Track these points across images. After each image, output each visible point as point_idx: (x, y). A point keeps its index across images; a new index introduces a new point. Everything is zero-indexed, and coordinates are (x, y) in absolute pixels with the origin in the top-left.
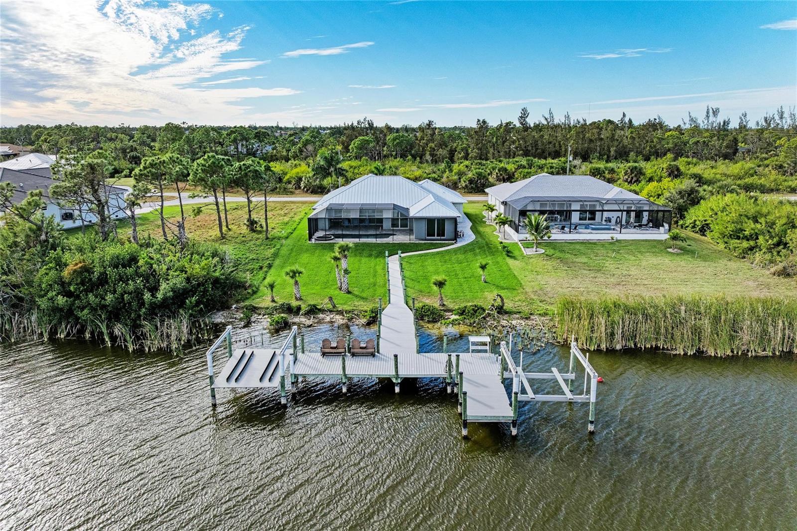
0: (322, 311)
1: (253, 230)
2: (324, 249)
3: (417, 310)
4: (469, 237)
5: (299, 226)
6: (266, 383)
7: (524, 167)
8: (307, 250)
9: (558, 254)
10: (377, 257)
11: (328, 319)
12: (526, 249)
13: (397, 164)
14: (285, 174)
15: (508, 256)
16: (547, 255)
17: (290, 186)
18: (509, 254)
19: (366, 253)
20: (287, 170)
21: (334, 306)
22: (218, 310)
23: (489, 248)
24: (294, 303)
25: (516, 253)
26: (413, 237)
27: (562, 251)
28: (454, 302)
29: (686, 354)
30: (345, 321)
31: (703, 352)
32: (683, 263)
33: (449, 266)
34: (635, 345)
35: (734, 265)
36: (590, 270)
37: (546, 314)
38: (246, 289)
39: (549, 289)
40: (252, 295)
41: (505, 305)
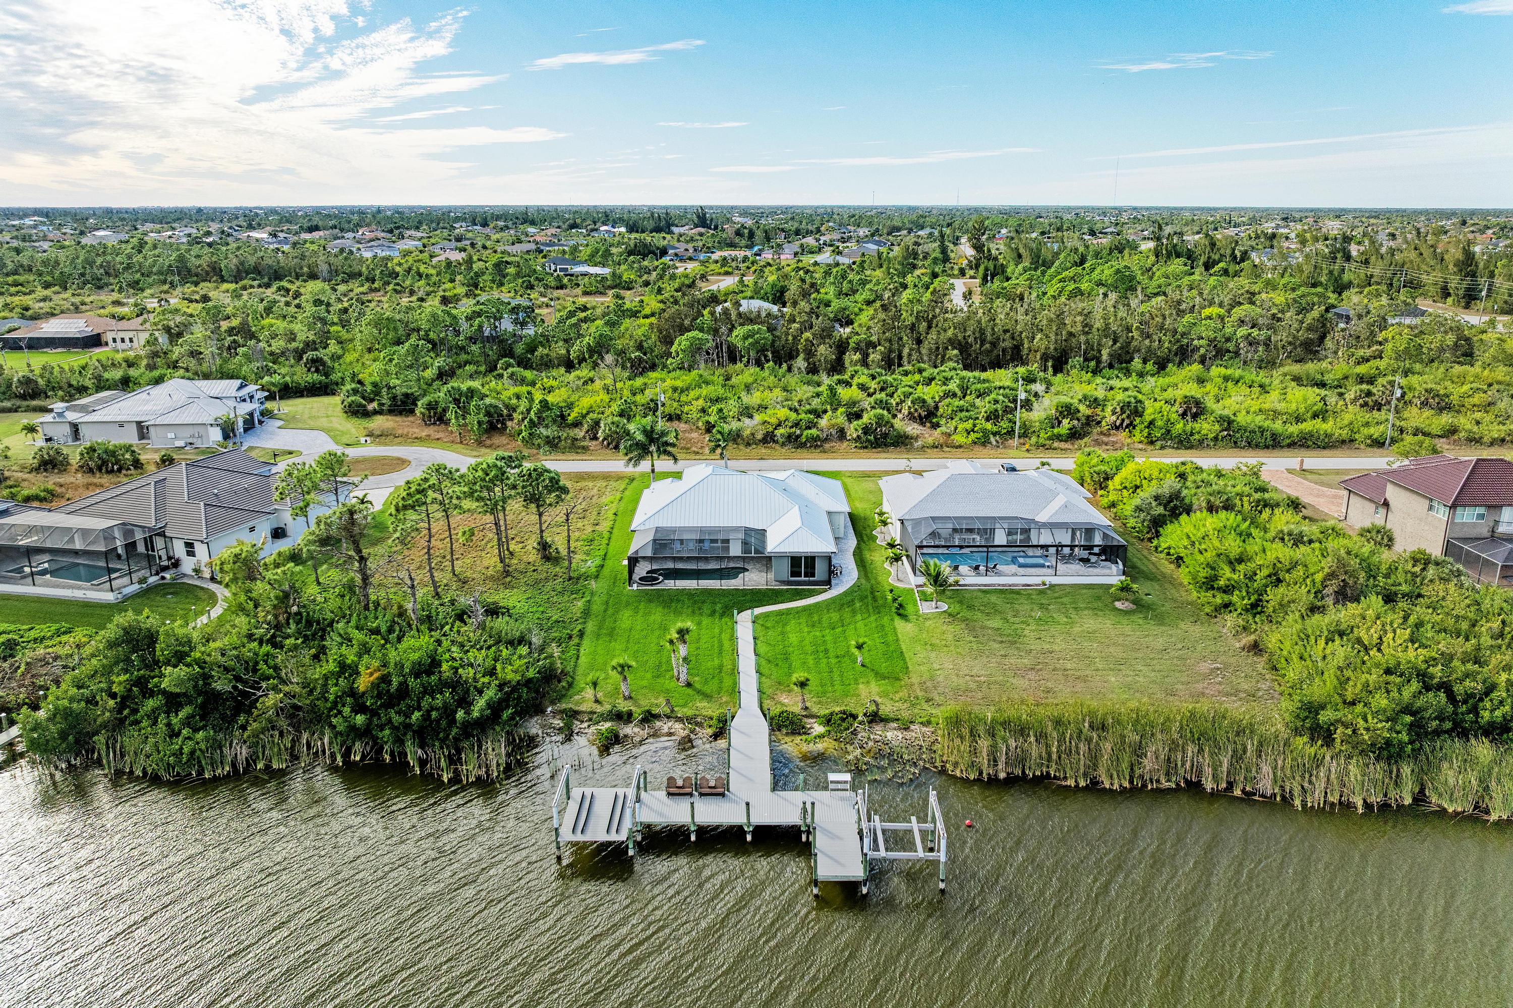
0: (657, 717)
1: (547, 558)
2: (650, 601)
3: (772, 719)
4: (850, 576)
5: (611, 548)
6: (614, 837)
7: (954, 395)
8: (628, 604)
9: (966, 613)
10: (722, 615)
11: (665, 729)
12: (924, 603)
13: (750, 380)
14: (570, 406)
15: (899, 615)
16: (950, 615)
17: (580, 433)
18: (901, 611)
19: (707, 609)
20: (572, 399)
21: (672, 711)
22: (531, 717)
23: (875, 599)
24: (624, 706)
25: (910, 609)
26: (771, 576)
27: (970, 607)
28: (820, 703)
29: (1077, 786)
30: (687, 732)
31: (1098, 783)
32: (1128, 630)
33: (818, 634)
34: (1023, 772)
35: (1196, 630)
36: (1002, 642)
37: (928, 723)
38: (559, 681)
39: (941, 679)
40: (568, 690)
41: (882, 707)
